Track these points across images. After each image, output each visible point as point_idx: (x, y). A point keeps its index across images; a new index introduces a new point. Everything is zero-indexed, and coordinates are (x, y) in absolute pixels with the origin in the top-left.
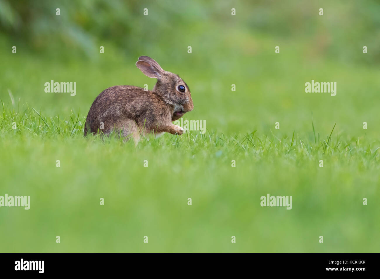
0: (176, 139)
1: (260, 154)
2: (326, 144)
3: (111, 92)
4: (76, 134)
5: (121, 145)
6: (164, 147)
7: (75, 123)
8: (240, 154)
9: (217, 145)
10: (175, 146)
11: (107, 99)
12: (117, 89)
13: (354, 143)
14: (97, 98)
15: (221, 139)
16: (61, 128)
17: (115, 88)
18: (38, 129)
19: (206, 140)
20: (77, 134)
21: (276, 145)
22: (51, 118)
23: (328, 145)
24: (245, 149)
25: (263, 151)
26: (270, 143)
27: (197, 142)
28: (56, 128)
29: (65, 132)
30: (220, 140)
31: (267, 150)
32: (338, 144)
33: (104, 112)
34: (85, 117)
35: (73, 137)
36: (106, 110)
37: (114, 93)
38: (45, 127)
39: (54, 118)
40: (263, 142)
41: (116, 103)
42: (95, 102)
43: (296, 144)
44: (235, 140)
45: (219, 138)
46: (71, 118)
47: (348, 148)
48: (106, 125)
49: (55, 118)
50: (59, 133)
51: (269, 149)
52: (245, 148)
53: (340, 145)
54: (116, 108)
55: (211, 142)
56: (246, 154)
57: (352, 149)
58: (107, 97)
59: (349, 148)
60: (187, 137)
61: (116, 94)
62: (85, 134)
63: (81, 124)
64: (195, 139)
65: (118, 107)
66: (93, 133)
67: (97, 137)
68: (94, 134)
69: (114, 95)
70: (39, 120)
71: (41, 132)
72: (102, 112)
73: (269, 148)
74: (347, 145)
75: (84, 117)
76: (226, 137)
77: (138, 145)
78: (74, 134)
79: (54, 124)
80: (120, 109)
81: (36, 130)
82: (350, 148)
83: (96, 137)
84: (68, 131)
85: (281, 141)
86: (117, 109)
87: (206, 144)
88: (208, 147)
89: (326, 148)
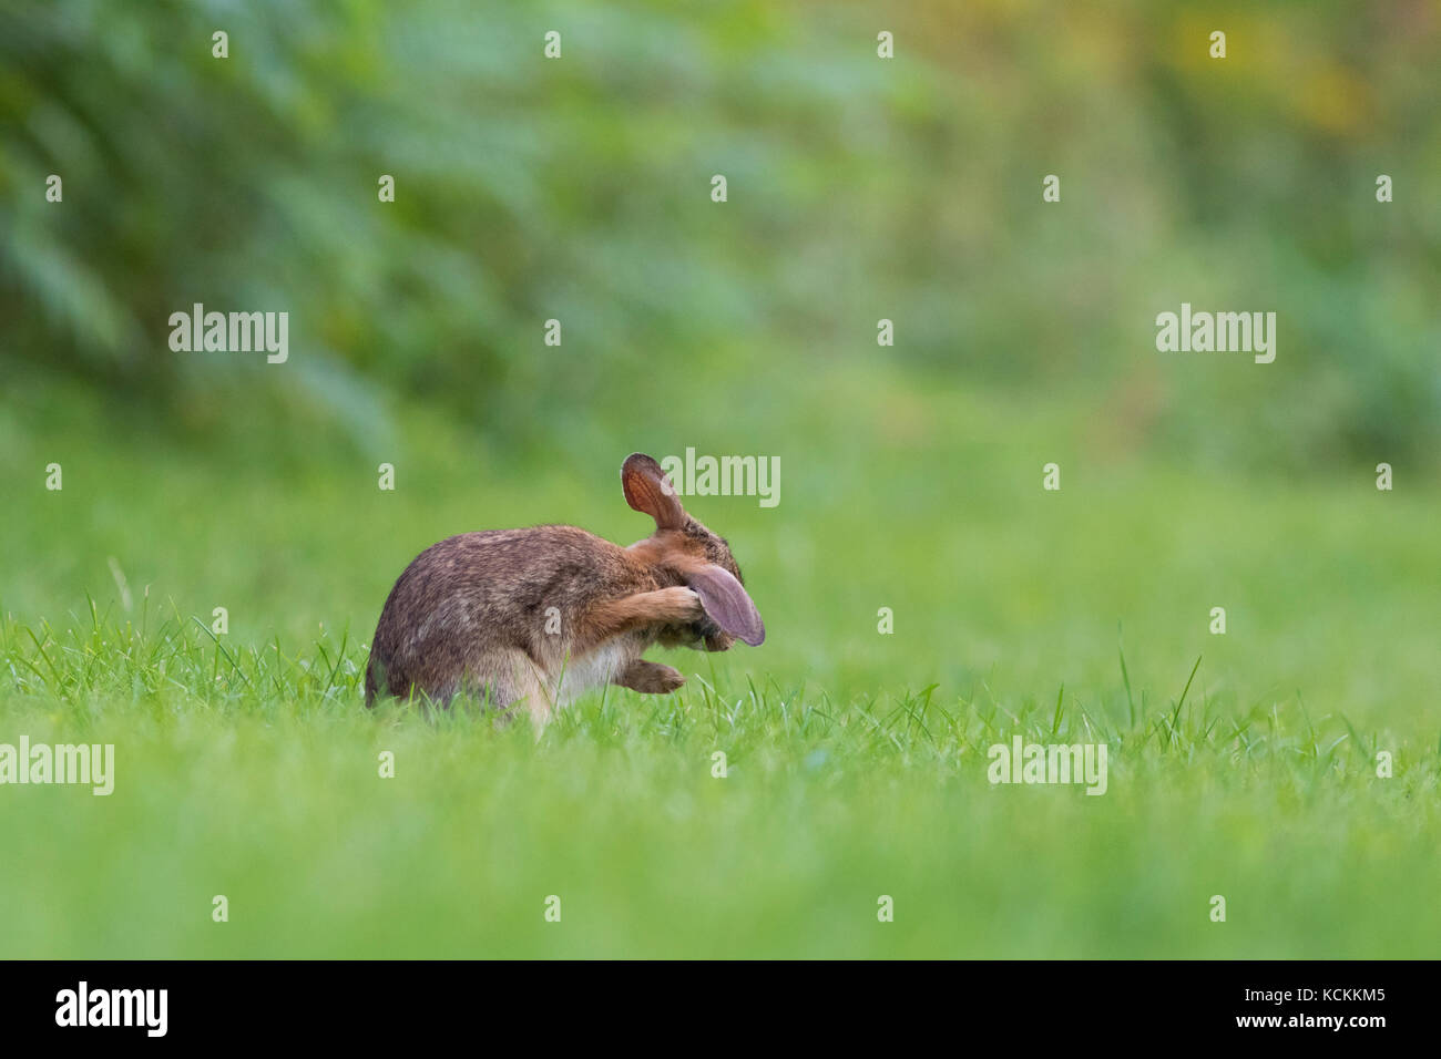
0: (672, 716)
1: (951, 762)
2: (1170, 726)
3: (439, 556)
4: (339, 702)
5: (490, 737)
6: (631, 743)
7: (333, 668)
8: (885, 760)
9: (806, 733)
10: (668, 740)
11: (428, 580)
12: (461, 545)
13: (1257, 726)
14: (399, 584)
15: (818, 713)
16: (288, 684)
17: (453, 541)
18: (212, 686)
19: (770, 718)
20: (342, 702)
21: (1002, 730)
22: (253, 650)
23: (1174, 732)
24: (899, 745)
25: (961, 751)
26: (981, 725)
27: (738, 723)
28: (272, 683)
29: (300, 694)
30: (816, 716)
31: (973, 749)
32: (1209, 726)
33: (419, 625)
34: (367, 647)
35: (331, 710)
36: (425, 615)
37: (448, 559)
38: (235, 682)
39: (263, 650)
40: (958, 723)
41: (459, 590)
42: (393, 597)
43: (1067, 729)
44: (867, 716)
45: (813, 710)
46: (321, 649)
47: (1242, 741)
48: (431, 670)
49: (266, 650)
50: (282, 699)
51: (979, 747)
52: (901, 741)
53: (1214, 732)
54: (457, 607)
55: (788, 723)
56: (906, 760)
57: (1253, 745)
58: (426, 573)
59: (1246, 741)
60: (706, 709)
61: (458, 561)
62: (370, 701)
63: (354, 670)
64: (734, 716)
65: (465, 602)
66: (394, 698)
67: (410, 711)
68: (399, 702)
69: (451, 564)
70: (213, 660)
71: (223, 698)
72: (412, 625)
73: (981, 741)
74: (1238, 729)
75: (364, 646)
76: (836, 709)
77: (545, 735)
78: (331, 700)
79: (265, 671)
80: (470, 607)
81: (207, 692)
82: (1248, 739)
83: (405, 713)
84: (312, 691)
85: (1016, 720)
86: (460, 611)
87: (772, 731)
88: (778, 739)
89: (1168, 739)
